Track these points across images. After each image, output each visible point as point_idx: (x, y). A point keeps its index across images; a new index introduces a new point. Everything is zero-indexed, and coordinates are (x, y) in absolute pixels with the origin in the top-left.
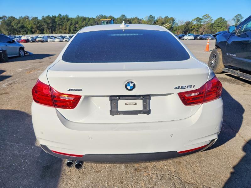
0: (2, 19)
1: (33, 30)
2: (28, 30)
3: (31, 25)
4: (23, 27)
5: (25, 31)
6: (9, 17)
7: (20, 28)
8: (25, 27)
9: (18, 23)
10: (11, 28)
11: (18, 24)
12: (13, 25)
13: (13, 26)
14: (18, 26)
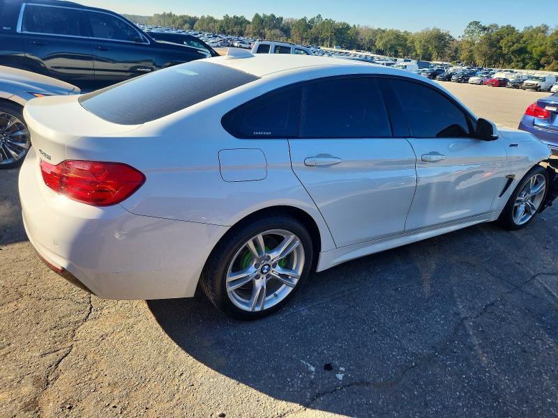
0: (486, 32)
1: (543, 60)
2: (531, 58)
3: (543, 47)
4: (522, 51)
5: (523, 61)
6: (503, 27)
7: (514, 52)
8: (527, 52)
9: (515, 41)
10: (495, 51)
11: (514, 44)
12: (503, 45)
13: (501, 48)
14: (511, 49)
